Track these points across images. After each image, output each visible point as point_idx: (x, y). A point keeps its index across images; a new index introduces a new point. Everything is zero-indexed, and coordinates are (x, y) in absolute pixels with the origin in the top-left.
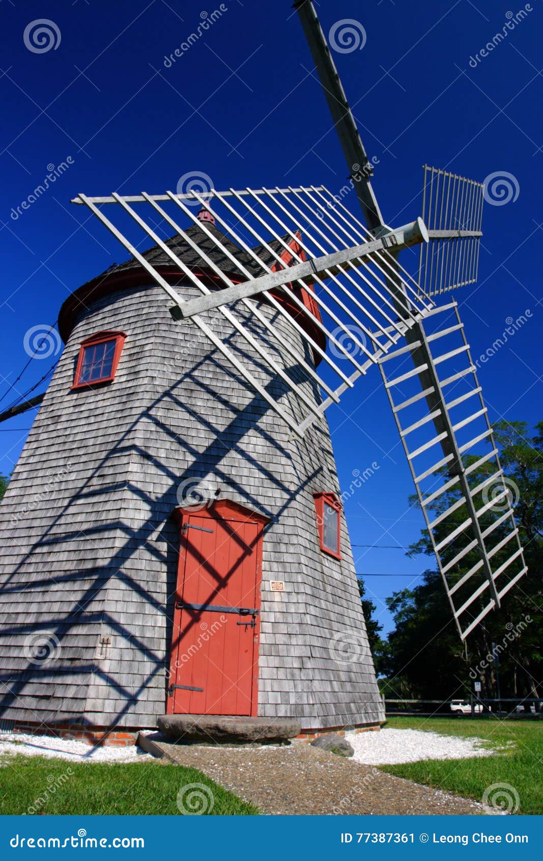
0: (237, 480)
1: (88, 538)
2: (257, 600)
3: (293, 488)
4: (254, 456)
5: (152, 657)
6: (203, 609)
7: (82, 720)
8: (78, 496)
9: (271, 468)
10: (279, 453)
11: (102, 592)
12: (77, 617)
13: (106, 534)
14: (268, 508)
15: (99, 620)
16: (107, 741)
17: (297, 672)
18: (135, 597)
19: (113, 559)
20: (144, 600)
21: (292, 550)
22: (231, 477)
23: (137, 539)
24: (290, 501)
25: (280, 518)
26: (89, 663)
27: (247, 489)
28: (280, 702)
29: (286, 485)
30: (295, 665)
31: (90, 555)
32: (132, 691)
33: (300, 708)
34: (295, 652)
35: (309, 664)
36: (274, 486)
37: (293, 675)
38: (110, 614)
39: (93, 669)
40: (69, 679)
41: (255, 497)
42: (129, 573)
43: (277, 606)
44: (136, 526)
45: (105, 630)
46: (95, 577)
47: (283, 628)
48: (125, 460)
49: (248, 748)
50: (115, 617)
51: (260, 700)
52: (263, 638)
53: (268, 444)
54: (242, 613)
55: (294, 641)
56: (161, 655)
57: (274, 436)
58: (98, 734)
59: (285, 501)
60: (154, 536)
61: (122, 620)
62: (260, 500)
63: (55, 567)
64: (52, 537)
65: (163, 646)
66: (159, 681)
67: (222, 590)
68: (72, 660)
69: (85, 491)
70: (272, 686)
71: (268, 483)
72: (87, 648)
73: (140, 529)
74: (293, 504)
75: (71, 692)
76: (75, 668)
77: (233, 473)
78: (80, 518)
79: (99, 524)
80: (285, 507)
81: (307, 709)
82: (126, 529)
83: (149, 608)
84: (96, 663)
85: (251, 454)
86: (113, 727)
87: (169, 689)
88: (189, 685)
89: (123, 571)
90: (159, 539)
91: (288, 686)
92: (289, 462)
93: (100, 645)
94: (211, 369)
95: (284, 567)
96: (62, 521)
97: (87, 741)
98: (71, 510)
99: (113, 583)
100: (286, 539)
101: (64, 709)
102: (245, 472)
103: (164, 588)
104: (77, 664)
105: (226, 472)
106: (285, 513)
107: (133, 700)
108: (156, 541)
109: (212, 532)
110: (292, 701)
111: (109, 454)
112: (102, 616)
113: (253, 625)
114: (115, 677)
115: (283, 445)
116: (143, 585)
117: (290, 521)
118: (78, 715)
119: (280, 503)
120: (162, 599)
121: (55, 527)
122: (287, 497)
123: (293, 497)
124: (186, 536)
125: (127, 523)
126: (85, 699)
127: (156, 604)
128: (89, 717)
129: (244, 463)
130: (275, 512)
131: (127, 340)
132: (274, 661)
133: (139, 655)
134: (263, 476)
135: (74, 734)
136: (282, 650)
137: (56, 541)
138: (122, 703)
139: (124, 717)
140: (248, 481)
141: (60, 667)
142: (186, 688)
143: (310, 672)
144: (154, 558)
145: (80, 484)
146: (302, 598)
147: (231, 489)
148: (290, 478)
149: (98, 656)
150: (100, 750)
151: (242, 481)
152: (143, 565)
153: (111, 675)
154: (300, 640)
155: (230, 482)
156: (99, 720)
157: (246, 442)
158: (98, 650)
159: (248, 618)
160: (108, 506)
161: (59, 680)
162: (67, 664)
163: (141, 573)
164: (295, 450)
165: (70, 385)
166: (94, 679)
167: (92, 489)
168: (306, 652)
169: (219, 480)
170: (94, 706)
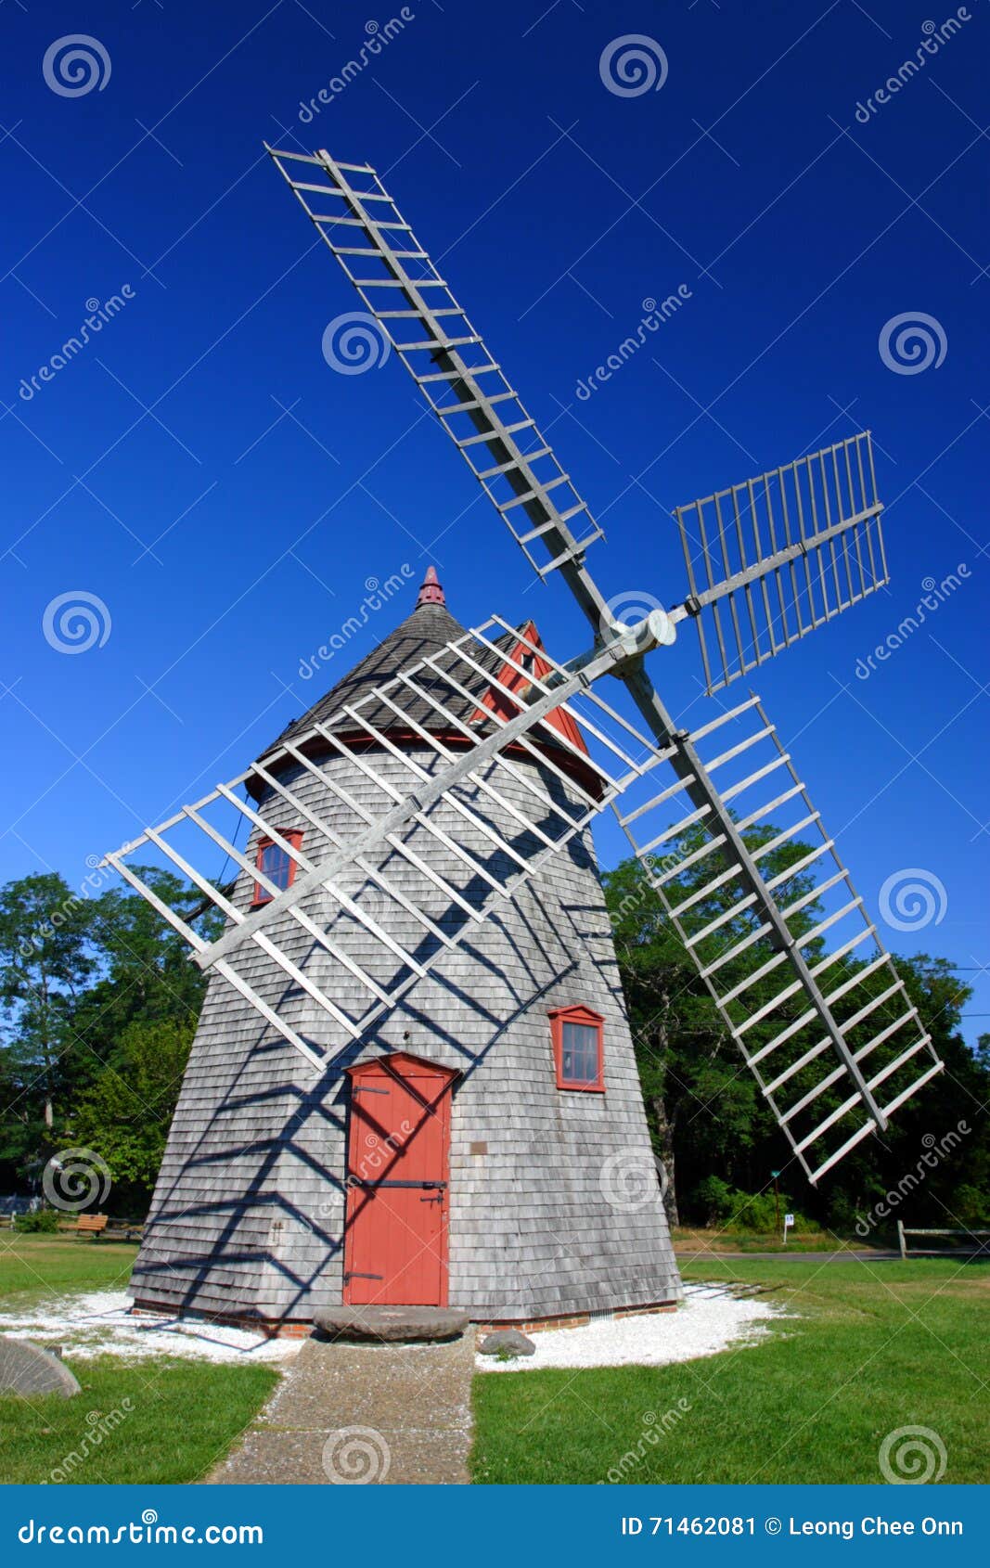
0: (431, 1016)
1: (265, 1102)
2: (444, 1169)
3: (503, 1018)
4: (455, 981)
5: (327, 1240)
6: (378, 1184)
7: (254, 1312)
8: (255, 1051)
9: (475, 994)
10: (486, 971)
11: (274, 1170)
12: (253, 1198)
13: (281, 1100)
14: (471, 1049)
15: (271, 1201)
16: (281, 1333)
17: (500, 1252)
18: (310, 1173)
19: (284, 1130)
20: (320, 1177)
21: (499, 1099)
22: (424, 1013)
23: (311, 1103)
24: (498, 1034)
25: (485, 1059)
26: (263, 1249)
27: (444, 1027)
28: (476, 1288)
29: (495, 1014)
30: (498, 1244)
31: (266, 1126)
32: (305, 1279)
33: (501, 1295)
34: (498, 1228)
35: (517, 1242)
36: (480, 1017)
37: (495, 1256)
38: (282, 1195)
39: (266, 1257)
40: (246, 1267)
41: (454, 1036)
42: (303, 1146)
43: (477, 1174)
44: (309, 1088)
45: (278, 1213)
46: (268, 1151)
47: (486, 1200)
48: (297, 1006)
49: (387, 1348)
50: (288, 1198)
51: (452, 1287)
52: (456, 1213)
53: (473, 960)
54: (426, 1187)
55: (497, 1214)
56: (336, 1238)
57: (481, 949)
58: (272, 1326)
59: (492, 1036)
60: (328, 1100)
61: (295, 1200)
62: (461, 1039)
63: (237, 1137)
64: (235, 1100)
65: (341, 1229)
66: (336, 1267)
67: (401, 1161)
68: (249, 1246)
69: (263, 1043)
70: (468, 1269)
71: (472, 1015)
72: (262, 1233)
73: (314, 1092)
74: (503, 1038)
75: (247, 1283)
76: (252, 1254)
77: (427, 1007)
78: (258, 1078)
79: (274, 1086)
80: (491, 1044)
81: (510, 1297)
82: (297, 1092)
83: (325, 1186)
84: (269, 1250)
85: (450, 979)
86: (284, 1320)
87: (346, 1278)
88: (368, 1272)
89: (297, 1143)
90: (336, 1102)
91: (488, 1269)
92: (501, 982)
93: (272, 1230)
94: (401, 869)
95: (488, 1124)
96: (242, 1080)
97: (262, 1333)
98: (251, 1068)
99: (286, 1159)
100: (493, 1086)
101: (241, 1299)
102: (441, 1004)
103: (342, 1161)
104: (253, 1250)
105: (417, 1007)
106: (493, 1051)
107: (306, 1289)
108: (334, 1104)
109: (387, 1093)
110: (492, 1286)
111: (284, 997)
112: (274, 1197)
113: (440, 1200)
114: (289, 1265)
115: (493, 960)
116: (317, 1158)
117: (499, 1063)
118: (252, 1307)
119: (485, 1040)
120: (339, 1173)
121: (236, 1088)
122: (495, 1029)
123: (503, 1027)
124: (357, 1100)
125: (300, 1085)
126: (257, 1290)
127: (334, 1181)
128: (262, 1309)
129: (442, 991)
130: (478, 1053)
131: (305, 837)
132: (470, 1241)
133: (316, 1241)
134: (465, 1006)
135: (250, 1326)
136: (481, 1226)
137: (237, 1105)
138: (295, 1293)
139: (296, 1308)
140: (446, 1015)
141: (240, 1254)
142: (363, 1276)
143: (517, 1252)
144: (330, 1126)
145: (257, 1034)
146: (511, 1161)
147: (423, 1029)
148: (501, 1004)
149: (270, 1243)
150: (273, 1343)
151: (438, 1018)
152: (318, 1135)
153: (284, 1263)
154: (506, 1213)
155: (423, 1019)
156: (272, 1312)
157: (443, 962)
158: (271, 1236)
159: (434, 1193)
160: (283, 1065)
161: (238, 1268)
162: (245, 1250)
163: (316, 1145)
164: (514, 960)
165: (251, 899)
166: (267, 1268)
167: (269, 1041)
168: (513, 1227)
169: (409, 1018)
170: (266, 1297)
